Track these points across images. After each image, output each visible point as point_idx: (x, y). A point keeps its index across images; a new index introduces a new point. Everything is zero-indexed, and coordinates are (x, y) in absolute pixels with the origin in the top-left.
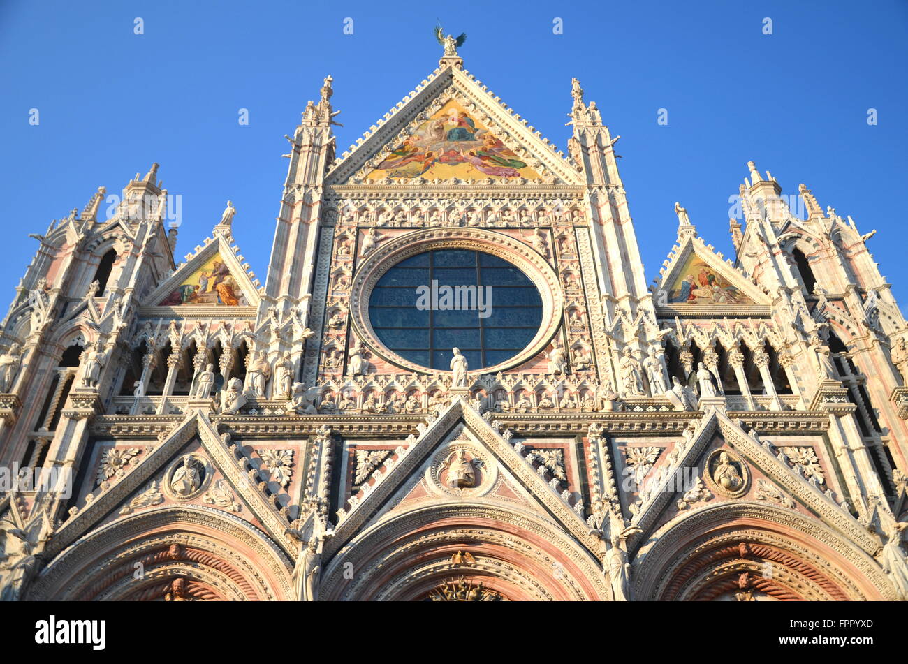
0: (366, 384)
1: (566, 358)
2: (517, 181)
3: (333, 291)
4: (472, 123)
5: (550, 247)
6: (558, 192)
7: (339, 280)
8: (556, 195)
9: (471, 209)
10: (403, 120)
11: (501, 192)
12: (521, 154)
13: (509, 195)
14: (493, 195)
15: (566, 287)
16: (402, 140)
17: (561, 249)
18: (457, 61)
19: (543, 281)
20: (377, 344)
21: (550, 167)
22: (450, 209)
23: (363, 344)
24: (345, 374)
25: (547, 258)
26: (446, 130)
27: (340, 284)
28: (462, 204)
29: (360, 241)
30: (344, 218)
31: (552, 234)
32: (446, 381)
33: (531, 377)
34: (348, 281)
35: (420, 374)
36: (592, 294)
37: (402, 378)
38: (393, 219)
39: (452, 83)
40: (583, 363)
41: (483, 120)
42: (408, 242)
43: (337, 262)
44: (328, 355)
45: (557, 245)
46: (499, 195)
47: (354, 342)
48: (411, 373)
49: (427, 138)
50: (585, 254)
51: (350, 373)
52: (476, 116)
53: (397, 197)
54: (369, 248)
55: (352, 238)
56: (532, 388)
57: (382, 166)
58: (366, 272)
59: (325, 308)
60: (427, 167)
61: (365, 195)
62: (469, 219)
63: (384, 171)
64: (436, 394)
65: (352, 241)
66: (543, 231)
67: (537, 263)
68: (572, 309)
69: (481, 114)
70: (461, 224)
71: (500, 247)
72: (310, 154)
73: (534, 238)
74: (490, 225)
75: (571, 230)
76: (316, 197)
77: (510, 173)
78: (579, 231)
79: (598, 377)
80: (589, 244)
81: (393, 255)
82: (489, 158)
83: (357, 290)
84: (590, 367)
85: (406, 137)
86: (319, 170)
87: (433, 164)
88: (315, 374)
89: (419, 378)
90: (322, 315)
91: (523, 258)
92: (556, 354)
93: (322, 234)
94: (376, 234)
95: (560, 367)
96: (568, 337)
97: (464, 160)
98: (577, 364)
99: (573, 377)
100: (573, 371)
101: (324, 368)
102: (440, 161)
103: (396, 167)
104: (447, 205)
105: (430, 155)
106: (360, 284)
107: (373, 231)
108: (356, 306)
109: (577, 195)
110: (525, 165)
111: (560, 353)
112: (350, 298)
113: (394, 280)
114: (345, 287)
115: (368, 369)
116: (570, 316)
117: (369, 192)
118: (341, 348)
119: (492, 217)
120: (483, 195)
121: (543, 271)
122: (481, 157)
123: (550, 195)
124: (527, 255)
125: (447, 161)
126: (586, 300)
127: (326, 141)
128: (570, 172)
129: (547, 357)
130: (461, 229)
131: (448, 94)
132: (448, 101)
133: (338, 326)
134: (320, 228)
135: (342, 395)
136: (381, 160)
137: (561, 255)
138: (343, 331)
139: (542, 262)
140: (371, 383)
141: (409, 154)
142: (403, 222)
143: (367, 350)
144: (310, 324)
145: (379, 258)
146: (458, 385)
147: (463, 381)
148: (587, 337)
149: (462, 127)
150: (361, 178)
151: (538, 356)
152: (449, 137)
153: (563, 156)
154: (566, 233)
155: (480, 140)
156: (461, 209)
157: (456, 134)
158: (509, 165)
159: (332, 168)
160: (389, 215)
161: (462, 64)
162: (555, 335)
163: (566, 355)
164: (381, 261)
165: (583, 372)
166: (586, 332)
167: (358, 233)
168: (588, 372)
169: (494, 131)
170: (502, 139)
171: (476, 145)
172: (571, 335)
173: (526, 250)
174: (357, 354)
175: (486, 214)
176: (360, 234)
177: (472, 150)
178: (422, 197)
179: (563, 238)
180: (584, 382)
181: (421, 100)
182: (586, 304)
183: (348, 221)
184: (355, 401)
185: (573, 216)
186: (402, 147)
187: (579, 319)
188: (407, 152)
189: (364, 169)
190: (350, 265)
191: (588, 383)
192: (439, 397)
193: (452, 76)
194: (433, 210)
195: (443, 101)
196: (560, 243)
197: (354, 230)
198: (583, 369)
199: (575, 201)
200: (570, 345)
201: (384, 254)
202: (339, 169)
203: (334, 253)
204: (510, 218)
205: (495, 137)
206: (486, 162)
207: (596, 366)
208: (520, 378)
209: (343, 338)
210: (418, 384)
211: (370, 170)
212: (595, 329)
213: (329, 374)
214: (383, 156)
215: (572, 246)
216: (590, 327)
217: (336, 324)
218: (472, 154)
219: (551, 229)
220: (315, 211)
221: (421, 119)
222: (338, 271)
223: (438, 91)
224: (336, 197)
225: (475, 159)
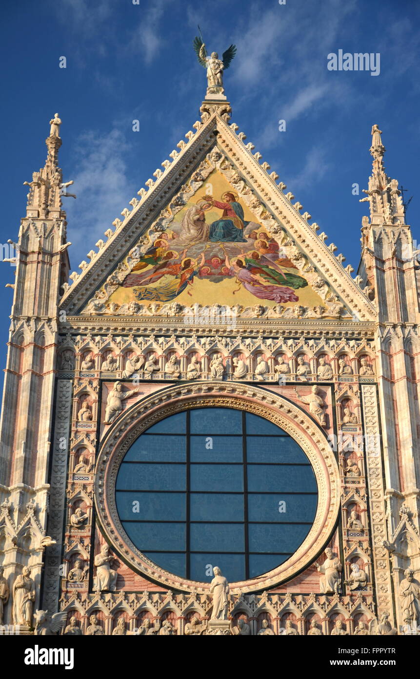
0: (115, 605)
1: (341, 572)
2: (293, 310)
3: (74, 474)
4: (240, 211)
5: (329, 411)
6: (344, 329)
7: (81, 459)
8: (340, 334)
9: (236, 353)
10: (154, 208)
11: (274, 328)
12: (300, 264)
13: (284, 333)
14: (264, 332)
15: (345, 474)
16: (152, 238)
17: (343, 415)
18: (223, 107)
19: (319, 459)
20: (125, 548)
21: (335, 288)
22: (213, 351)
23: (111, 549)
24: (90, 591)
25: (324, 429)
26: (209, 222)
27: (81, 464)
28: (227, 345)
29: (103, 400)
30: (84, 365)
31: (333, 394)
32: (205, 602)
33: (299, 599)
34: (91, 460)
35: (176, 592)
36: (375, 483)
37: (156, 597)
38: (143, 366)
39: (215, 143)
40: (360, 581)
41: (255, 207)
42: (161, 400)
43: (77, 432)
44: (71, 566)
45: (338, 410)
46: (271, 332)
47: (99, 545)
48: (165, 590)
49: (185, 236)
50: (370, 424)
51: (96, 588)
52: (246, 200)
53: (148, 333)
54: (114, 411)
55: (94, 396)
56: (301, 614)
57: (129, 282)
58: (111, 445)
59: (66, 499)
60: (184, 285)
61: (108, 329)
62: (234, 368)
63: (131, 289)
64: (194, 620)
65: (95, 401)
66: (323, 388)
67: (313, 434)
68: (351, 504)
69: (253, 198)
70: (225, 376)
71: (271, 409)
72: (40, 265)
73: (311, 399)
74: (259, 378)
75: (355, 388)
76: (50, 338)
77: (286, 296)
78: (365, 388)
79: (375, 600)
80: (376, 409)
81: (144, 419)
82: (262, 272)
83: (102, 471)
84: (367, 585)
85: (158, 234)
86: (51, 292)
87: (191, 279)
88: (57, 590)
89: (174, 598)
90: (63, 508)
91: (298, 425)
92: (329, 566)
93: (58, 393)
94: (123, 389)
95: (332, 584)
96: (345, 544)
97: (229, 274)
98: (352, 581)
99: (347, 599)
100: (348, 592)
101: (68, 582)
102: (200, 274)
103: (146, 283)
104: (208, 347)
105: (188, 264)
106: (104, 462)
107: (119, 387)
108: (101, 494)
109: (366, 334)
110: (305, 284)
111: (334, 566)
112: (95, 484)
113: (145, 452)
114: (88, 468)
115: (117, 582)
116: (348, 513)
117: (113, 326)
118: (86, 556)
119: (261, 367)
120: (251, 332)
121: (321, 446)
122: (252, 269)
123: (334, 333)
124: (302, 422)
125: (209, 275)
126: (367, 494)
127: (58, 247)
128: (360, 300)
129: (319, 569)
130: (224, 384)
131: (211, 163)
132: (211, 173)
133: (82, 524)
134: (56, 380)
135: (88, 619)
136: (127, 272)
137: (344, 425)
138: (87, 532)
139: (319, 435)
140: (121, 603)
141: (161, 262)
142: (155, 371)
143: (115, 556)
144: (49, 530)
145: (126, 424)
146: (218, 617)
147: (224, 613)
148: (366, 545)
149: (228, 218)
150: (102, 301)
151: (309, 569)
152: (211, 235)
153: (353, 274)
154: (349, 393)
155: (250, 241)
156: (225, 353)
157: (220, 230)
158: (286, 283)
159: (69, 289)
160: (138, 361)
161: (230, 112)
162: (329, 542)
163: (340, 569)
164: (129, 428)
165: (359, 593)
166: (366, 537)
167: (101, 389)
168: (364, 593)
169: (268, 226)
170: (278, 238)
171: (246, 249)
172: (348, 541)
173: (302, 416)
174: (104, 563)
175: (255, 360)
176: (104, 387)
177: (240, 257)
178: (178, 333)
179: (346, 400)
180: (359, 606)
181: (177, 175)
182: (368, 498)
183: (90, 368)
184: (103, 627)
185: (360, 366)
186: (152, 251)
187: (358, 517)
188: (159, 258)
189: (106, 286)
190: (93, 436)
191: (363, 607)
192: (198, 623)
193: (216, 133)
194: (192, 352)
195: (204, 174)
196: (342, 407)
197: (95, 383)
198: (359, 588)
199: (363, 342)
200: (346, 555)
201: (132, 418)
202: (76, 290)
203: (74, 419)
204: (284, 368)
205: (270, 235)
206: (257, 277)
207: (374, 585)
208: (287, 599)
209: (87, 541)
210: (173, 606)
211: (112, 289)
212: (376, 533)
213: (73, 590)
214: (129, 265)
215: (356, 411)
216: (370, 530)
217: (79, 522)
218: (239, 263)
219: (332, 385)
220: (50, 355)
221: (177, 204)
222: (78, 445)
223: (199, 157)
224: (73, 331)
225: (244, 272)
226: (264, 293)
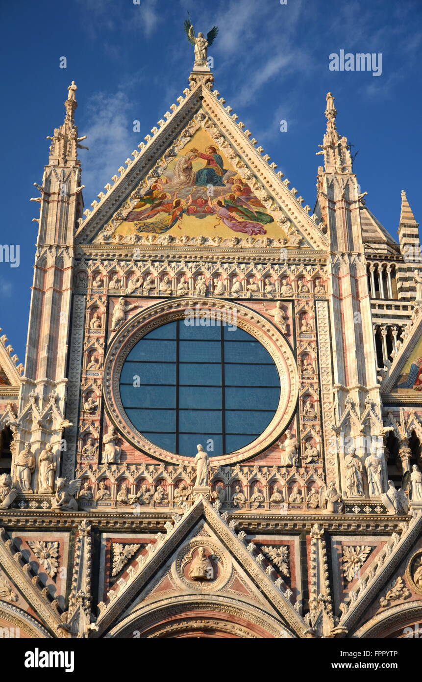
0: (119, 474)
1: (298, 449)
2: (262, 240)
3: (87, 371)
4: (220, 161)
5: (290, 322)
6: (302, 257)
7: (92, 358)
8: (299, 260)
9: (217, 275)
10: (151, 159)
11: (247, 255)
12: (268, 204)
13: (254, 259)
14: (239, 258)
15: (302, 372)
16: (149, 183)
17: (301, 325)
18: (207, 77)
19: (282, 360)
20: (127, 429)
21: (296, 223)
22: (198, 274)
23: (116, 430)
24: (100, 463)
25: (286, 336)
26: (195, 170)
27: (93, 363)
28: (209, 268)
29: (110, 312)
30: (95, 284)
31: (293, 308)
32: (190, 472)
33: (265, 470)
34: (101, 359)
35: (167, 464)
36: (326, 379)
37: (152, 468)
38: (142, 285)
39: (201, 106)
40: (312, 456)
41: (232, 158)
42: (156, 312)
43: (89, 337)
44: (84, 443)
45: (297, 321)
46: (244, 259)
47: (107, 426)
48: (159, 463)
49: (176, 181)
50: (322, 333)
51: (104, 461)
52: (225, 153)
53: (146, 258)
54: (119, 320)
55: (103, 309)
56: (266, 482)
57: (131, 217)
58: (116, 348)
59: (80, 390)
60: (175, 220)
61: (114, 255)
62: (214, 287)
63: (132, 223)
64: (181, 486)
65: (103, 313)
66: (285, 304)
67: (277, 340)
68: (307, 395)
69: (231, 151)
70: (207, 293)
71: (244, 320)
72: (60, 204)
73: (276, 312)
74: (235, 295)
75: (311, 304)
76: (68, 262)
77: (257, 230)
78: (319, 304)
79: (324, 471)
80: (327, 320)
81: (142, 327)
82: (237, 210)
83: (109, 368)
84: (318, 460)
85: (154, 179)
86: (69, 225)
87: (181, 215)
88: (73, 462)
89: (166, 468)
90: (78, 398)
91: (265, 333)
92: (289, 444)
93: (74, 306)
94: (126, 304)
95: (291, 459)
96: (301, 427)
97: (211, 212)
98: (307, 456)
99: (302, 470)
100: (303, 465)
101: (82, 455)
102: (188, 211)
103: (145, 218)
104: (194, 270)
105: (178, 203)
106: (111, 361)
107: (123, 301)
108: (108, 387)
109: (320, 260)
110: (272, 220)
111: (293, 445)
112: (103, 379)
113: (143, 354)
114: (98, 366)
115: (120, 456)
116: (304, 403)
117: (118, 253)
118: (96, 435)
119: (236, 286)
120: (229, 258)
121: (283, 349)
122: (230, 208)
123: (294, 260)
124: (269, 330)
125: (195, 213)
126: (320, 388)
127: (75, 189)
128: (316, 234)
129: (280, 447)
130: (207, 300)
131: (197, 122)
132: (197, 130)
133: (93, 410)
134: (73, 296)
135: (98, 484)
136: (130, 210)
137: (302, 333)
138: (97, 416)
139: (282, 341)
140: (124, 473)
141: (157, 202)
142: (151, 289)
143: (119, 436)
144: (67, 415)
145: (129, 331)
146: (201, 484)
147: (205, 480)
148: (318, 428)
149: (211, 167)
150: (110, 233)
151: (273, 446)
152: (197, 180)
153: (310, 213)
154: (306, 308)
155: (228, 185)
156: (208, 275)
157: (204, 177)
158: (256, 219)
159: (83, 223)
160: (138, 281)
161: (212, 81)
162: (289, 426)
163: (297, 447)
164: (130, 334)
165: (312, 465)
166: (318, 422)
167: (108, 303)
168: (316, 465)
169: (243, 173)
170: (251, 184)
171: (225, 192)
172: (304, 425)
173: (268, 326)
174: (111, 441)
175: (231, 281)
176: (111, 302)
177: (220, 198)
178: (170, 259)
179: (303, 313)
180: (312, 476)
181: (170, 132)
182: (320, 391)
183: (99, 286)
184: (110, 491)
185: (315, 286)
186: (150, 193)
187: (312, 406)
188: (155, 199)
189: (113, 221)
190: (102, 341)
191: (315, 477)
192: (184, 488)
193: (202, 98)
194: (181, 274)
195: (192, 131)
196: (301, 319)
197: (104, 299)
198: (312, 462)
199: (318, 267)
200: (302, 436)
201: (133, 326)
202: (89, 224)
203: (87, 327)
204: (254, 287)
205: (244, 181)
206: (234, 214)
207: (324, 459)
208: (256, 470)
209: (97, 424)
210: (165, 475)
211: (118, 222)
212: (326, 419)
213: (86, 462)
214: (132, 204)
215: (311, 322)
216: (321, 416)
217: (91, 409)
218: (220, 203)
219: (293, 301)
220: (68, 275)
221: (170, 155)
222: (90, 347)
223: (187, 118)
224: (86, 257)
225: (223, 210)
226: (239, 227)
